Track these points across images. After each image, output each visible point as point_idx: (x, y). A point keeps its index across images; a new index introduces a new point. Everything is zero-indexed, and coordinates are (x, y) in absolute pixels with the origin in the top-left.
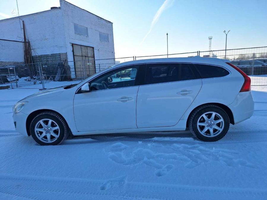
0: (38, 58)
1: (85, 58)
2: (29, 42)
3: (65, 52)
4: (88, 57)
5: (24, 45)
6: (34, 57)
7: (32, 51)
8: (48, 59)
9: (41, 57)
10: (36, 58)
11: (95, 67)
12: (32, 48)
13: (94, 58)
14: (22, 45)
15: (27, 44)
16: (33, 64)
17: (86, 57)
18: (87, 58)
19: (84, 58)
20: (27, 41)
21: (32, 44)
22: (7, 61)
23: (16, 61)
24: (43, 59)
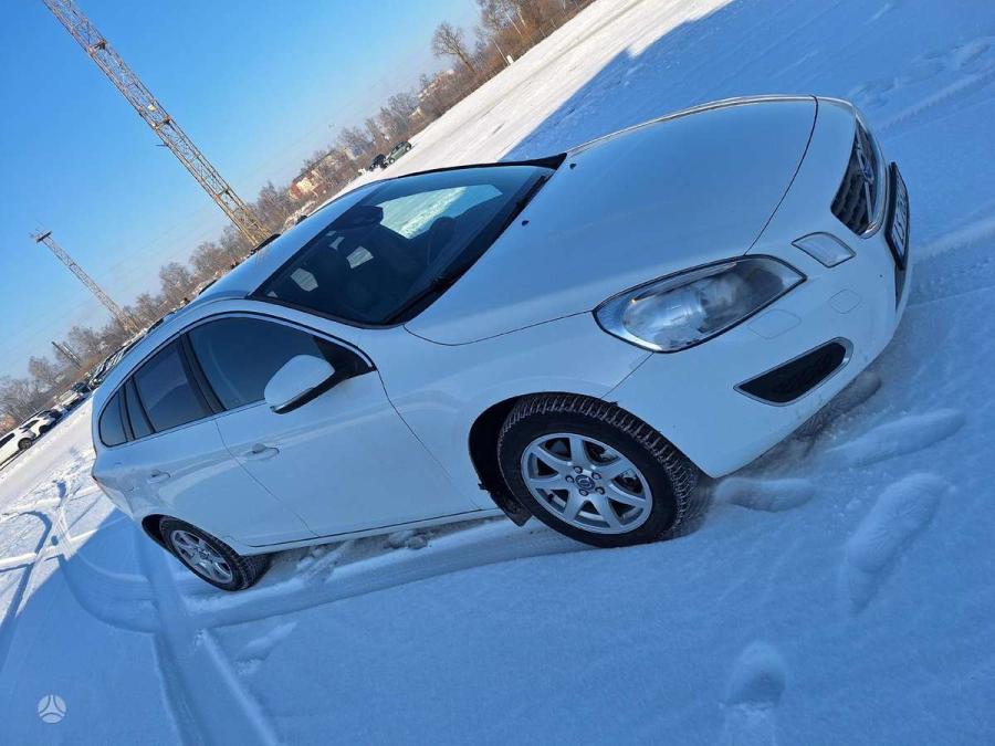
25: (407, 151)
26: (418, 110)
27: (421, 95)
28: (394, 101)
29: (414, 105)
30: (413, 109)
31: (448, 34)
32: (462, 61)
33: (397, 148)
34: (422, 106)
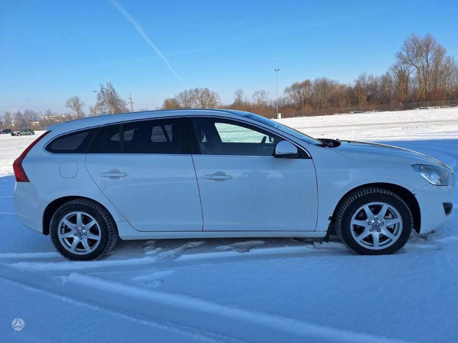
25: (30, 135)
26: (38, 122)
27: (43, 117)
28: (27, 112)
29: (37, 119)
30: (36, 121)
31: (77, 101)
32: (77, 115)
33: (26, 131)
34: (41, 122)
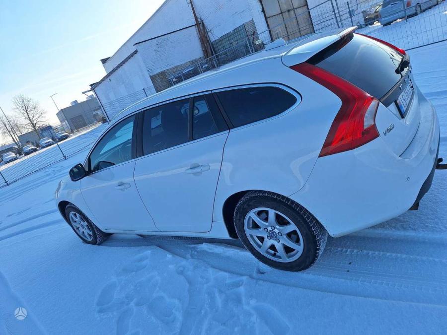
0: (219, 44)
1: (289, 14)
2: (202, 22)
3: (251, 19)
4: (294, 9)
5: (197, 29)
6: (213, 43)
7: (209, 34)
8: (231, 40)
9: (222, 39)
10: (217, 43)
11: (312, 24)
12: (208, 30)
13: (308, 6)
14: (194, 31)
15: (201, 25)
16: (215, 55)
17: (289, 11)
18: (292, 12)
19: (286, 15)
20: (199, 20)
21: (206, 23)
22: (183, 63)
23: (194, 59)
24: (226, 43)
